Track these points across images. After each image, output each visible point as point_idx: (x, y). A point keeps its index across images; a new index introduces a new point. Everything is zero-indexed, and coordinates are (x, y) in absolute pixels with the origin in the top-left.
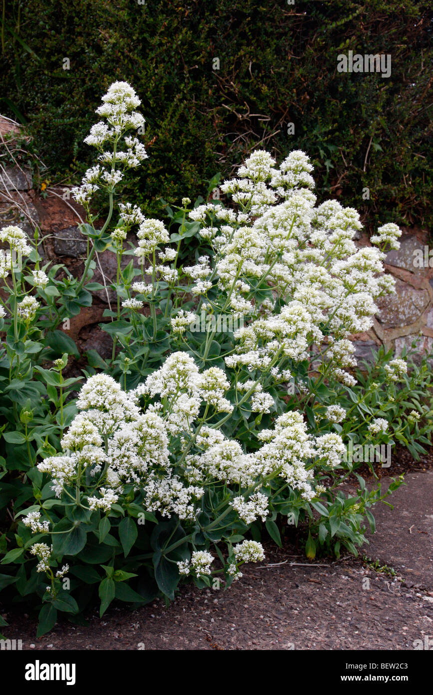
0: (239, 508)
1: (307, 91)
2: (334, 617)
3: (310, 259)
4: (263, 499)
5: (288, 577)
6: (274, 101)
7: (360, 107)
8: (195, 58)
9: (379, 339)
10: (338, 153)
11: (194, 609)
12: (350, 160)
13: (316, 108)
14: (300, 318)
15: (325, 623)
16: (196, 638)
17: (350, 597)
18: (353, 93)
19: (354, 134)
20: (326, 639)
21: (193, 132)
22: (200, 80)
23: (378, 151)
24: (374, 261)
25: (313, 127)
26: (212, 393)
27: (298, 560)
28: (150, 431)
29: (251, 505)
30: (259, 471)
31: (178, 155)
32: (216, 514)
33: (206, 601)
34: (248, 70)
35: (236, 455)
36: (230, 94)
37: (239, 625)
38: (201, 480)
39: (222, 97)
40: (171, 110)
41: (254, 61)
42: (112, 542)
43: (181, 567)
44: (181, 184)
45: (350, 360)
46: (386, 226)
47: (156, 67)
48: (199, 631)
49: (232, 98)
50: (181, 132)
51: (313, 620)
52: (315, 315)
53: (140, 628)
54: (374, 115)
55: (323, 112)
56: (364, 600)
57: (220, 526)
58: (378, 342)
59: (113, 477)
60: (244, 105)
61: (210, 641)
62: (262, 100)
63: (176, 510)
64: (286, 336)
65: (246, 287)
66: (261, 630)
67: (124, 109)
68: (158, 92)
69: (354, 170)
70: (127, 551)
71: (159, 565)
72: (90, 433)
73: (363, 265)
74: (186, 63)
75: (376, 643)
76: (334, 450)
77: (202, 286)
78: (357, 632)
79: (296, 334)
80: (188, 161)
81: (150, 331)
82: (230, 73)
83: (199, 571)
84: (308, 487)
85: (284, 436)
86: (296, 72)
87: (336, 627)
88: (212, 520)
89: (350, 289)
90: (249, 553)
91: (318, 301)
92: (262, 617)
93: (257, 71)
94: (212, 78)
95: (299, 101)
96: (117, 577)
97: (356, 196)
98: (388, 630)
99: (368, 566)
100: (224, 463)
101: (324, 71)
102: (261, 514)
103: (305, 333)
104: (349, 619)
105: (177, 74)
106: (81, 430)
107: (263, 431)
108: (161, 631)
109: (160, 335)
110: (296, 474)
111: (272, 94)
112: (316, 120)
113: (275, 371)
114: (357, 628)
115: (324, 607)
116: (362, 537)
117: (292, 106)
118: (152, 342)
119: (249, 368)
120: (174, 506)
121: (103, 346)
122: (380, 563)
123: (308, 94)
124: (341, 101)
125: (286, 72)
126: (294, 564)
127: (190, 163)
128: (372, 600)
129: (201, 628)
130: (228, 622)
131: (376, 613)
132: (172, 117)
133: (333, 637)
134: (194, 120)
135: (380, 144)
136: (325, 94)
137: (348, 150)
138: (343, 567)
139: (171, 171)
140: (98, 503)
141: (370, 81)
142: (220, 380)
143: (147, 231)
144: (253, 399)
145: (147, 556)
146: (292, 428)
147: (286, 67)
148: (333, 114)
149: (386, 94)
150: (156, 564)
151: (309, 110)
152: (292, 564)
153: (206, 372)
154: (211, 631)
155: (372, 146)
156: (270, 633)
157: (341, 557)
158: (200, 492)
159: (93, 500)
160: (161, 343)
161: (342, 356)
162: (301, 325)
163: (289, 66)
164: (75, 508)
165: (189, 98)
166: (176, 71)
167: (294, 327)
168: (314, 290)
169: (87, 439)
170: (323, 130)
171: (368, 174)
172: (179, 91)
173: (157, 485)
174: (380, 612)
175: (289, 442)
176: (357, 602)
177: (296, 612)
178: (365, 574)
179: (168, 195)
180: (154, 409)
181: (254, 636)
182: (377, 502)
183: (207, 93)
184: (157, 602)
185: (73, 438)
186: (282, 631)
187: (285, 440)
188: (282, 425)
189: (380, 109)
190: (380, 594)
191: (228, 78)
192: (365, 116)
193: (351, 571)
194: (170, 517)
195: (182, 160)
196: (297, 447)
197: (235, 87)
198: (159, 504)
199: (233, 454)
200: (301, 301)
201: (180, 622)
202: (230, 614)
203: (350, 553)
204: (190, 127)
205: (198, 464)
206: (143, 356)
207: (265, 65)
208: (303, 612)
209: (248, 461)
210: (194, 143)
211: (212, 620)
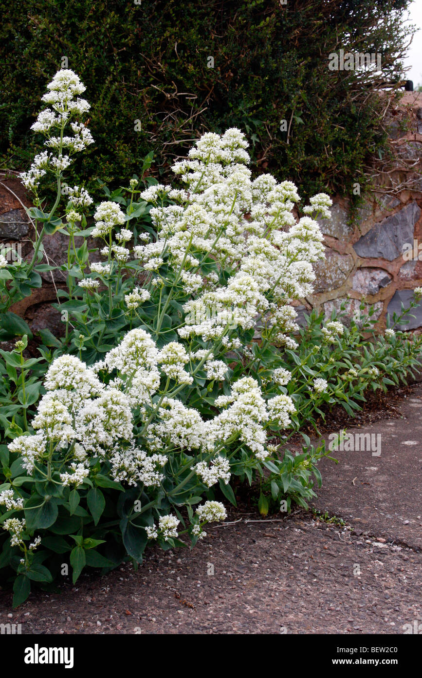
0: (202, 473)
1: (231, 68)
2: (292, 567)
3: (251, 232)
4: (225, 463)
5: (244, 533)
6: (200, 79)
7: (281, 83)
8: (123, 41)
9: (309, 303)
10: (263, 128)
11: (160, 570)
12: (274, 134)
13: (240, 85)
14: (249, 288)
15: (285, 574)
16: (165, 596)
17: (305, 548)
18: (274, 68)
19: (277, 108)
20: (288, 588)
21: (125, 112)
22: (129, 62)
23: (300, 124)
24: (314, 231)
25: (238, 104)
26: (173, 367)
27: (252, 517)
28: (115, 407)
29: (214, 469)
30: (220, 436)
31: (112, 135)
32: (177, 479)
33: (170, 562)
34: (174, 51)
35: (195, 422)
36: (159, 75)
37: (204, 582)
38: (162, 447)
39: (150, 77)
40: (103, 91)
41: (179, 41)
42: (82, 513)
43: (149, 532)
44: (116, 163)
45: (293, 325)
46: (317, 196)
47: (86, 51)
48: (167, 590)
49: (160, 78)
50: (113, 113)
51: (273, 572)
52: (262, 285)
53: (111, 591)
54: (295, 89)
55: (247, 88)
56: (318, 549)
57: (183, 491)
58: (309, 306)
59: (80, 452)
60: (172, 85)
61: (179, 598)
62: (188, 79)
63: (141, 479)
64: (237, 305)
65: (195, 262)
66: (225, 584)
67: (70, 97)
68: (89, 75)
69: (278, 143)
70: (97, 520)
71: (126, 531)
72: (61, 412)
73: (304, 235)
74: (114, 45)
75: (334, 588)
76: (285, 411)
77: (153, 263)
78: (315, 580)
79: (245, 303)
80: (122, 141)
81: (106, 308)
82: (156, 54)
83: (166, 534)
84: (261, 448)
85: (242, 402)
86: (220, 50)
87: (295, 577)
88: (175, 484)
89: (292, 258)
90: (212, 513)
91: (264, 271)
92: (225, 572)
93: (182, 51)
94: (140, 60)
95: (223, 78)
96: (87, 545)
97: (282, 168)
98: (344, 575)
99: (318, 518)
100: (184, 431)
101: (246, 49)
102: (223, 477)
103: (255, 302)
104: (307, 568)
105: (106, 57)
106: (52, 410)
107: (220, 397)
108: (131, 593)
109: (116, 312)
110: (255, 437)
111: (198, 72)
112: (241, 97)
113: (225, 340)
114: (315, 577)
115: (281, 559)
116: (311, 491)
117: (218, 83)
118: (108, 319)
119: (203, 338)
120: (139, 474)
121: (49, 324)
122: (329, 514)
123: (232, 72)
124: (263, 77)
125: (210, 51)
126: (249, 521)
127: (123, 143)
128: (325, 549)
129: (168, 587)
130: (193, 579)
131: (330, 561)
132: (104, 99)
133: (294, 586)
134: (125, 101)
135: (301, 117)
136: (248, 70)
137: (272, 124)
138: (295, 521)
139: (106, 152)
140: (71, 479)
141: (290, 57)
142: (180, 354)
143: (104, 213)
144: (205, 367)
145: (113, 523)
146: (249, 394)
147: (209, 47)
148: (256, 89)
149: (305, 68)
150: (123, 531)
151: (233, 86)
152: (246, 521)
153: (166, 347)
154: (178, 589)
155: (294, 119)
156: (234, 586)
157: (292, 512)
158: (163, 460)
159: (65, 476)
160: (117, 320)
161: (285, 321)
162: (250, 294)
163: (213, 45)
164: (47, 483)
165: (119, 80)
166: (105, 54)
167: (244, 297)
168: (260, 260)
169: (59, 419)
170: (248, 106)
171: (291, 146)
172: (109, 73)
173: (122, 456)
174: (335, 560)
175: (247, 408)
176: (312, 552)
177: (256, 565)
178: (316, 526)
179: (104, 175)
180: (115, 384)
181: (220, 591)
182: (322, 458)
183: (136, 75)
184: (124, 566)
185: (44, 419)
186: (245, 584)
187: (243, 406)
188: (238, 392)
189: (300, 84)
190: (332, 543)
191: (155, 59)
192: (286, 90)
193: (302, 524)
194: (136, 485)
195: (115, 140)
196: (255, 412)
197: (163, 67)
198: (125, 474)
199: (193, 422)
200: (247, 272)
201: (148, 583)
202: (194, 571)
203: (301, 508)
204: (122, 107)
205: (159, 432)
206: (98, 333)
207: (190, 45)
208: (263, 565)
209: (208, 428)
210: (126, 123)
211: (179, 579)
